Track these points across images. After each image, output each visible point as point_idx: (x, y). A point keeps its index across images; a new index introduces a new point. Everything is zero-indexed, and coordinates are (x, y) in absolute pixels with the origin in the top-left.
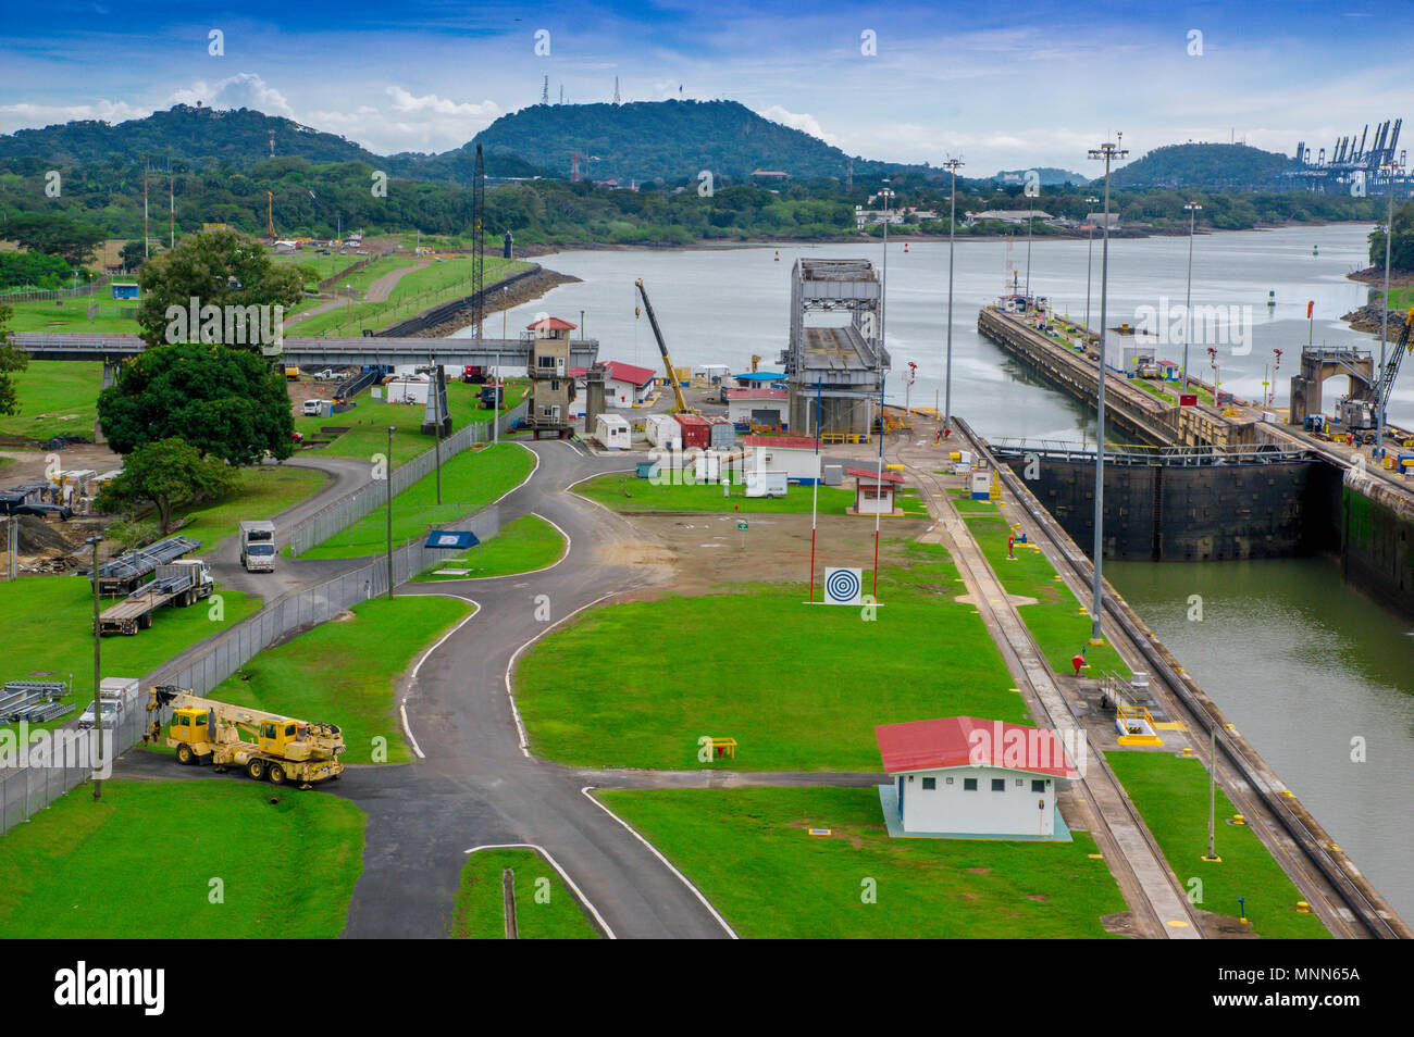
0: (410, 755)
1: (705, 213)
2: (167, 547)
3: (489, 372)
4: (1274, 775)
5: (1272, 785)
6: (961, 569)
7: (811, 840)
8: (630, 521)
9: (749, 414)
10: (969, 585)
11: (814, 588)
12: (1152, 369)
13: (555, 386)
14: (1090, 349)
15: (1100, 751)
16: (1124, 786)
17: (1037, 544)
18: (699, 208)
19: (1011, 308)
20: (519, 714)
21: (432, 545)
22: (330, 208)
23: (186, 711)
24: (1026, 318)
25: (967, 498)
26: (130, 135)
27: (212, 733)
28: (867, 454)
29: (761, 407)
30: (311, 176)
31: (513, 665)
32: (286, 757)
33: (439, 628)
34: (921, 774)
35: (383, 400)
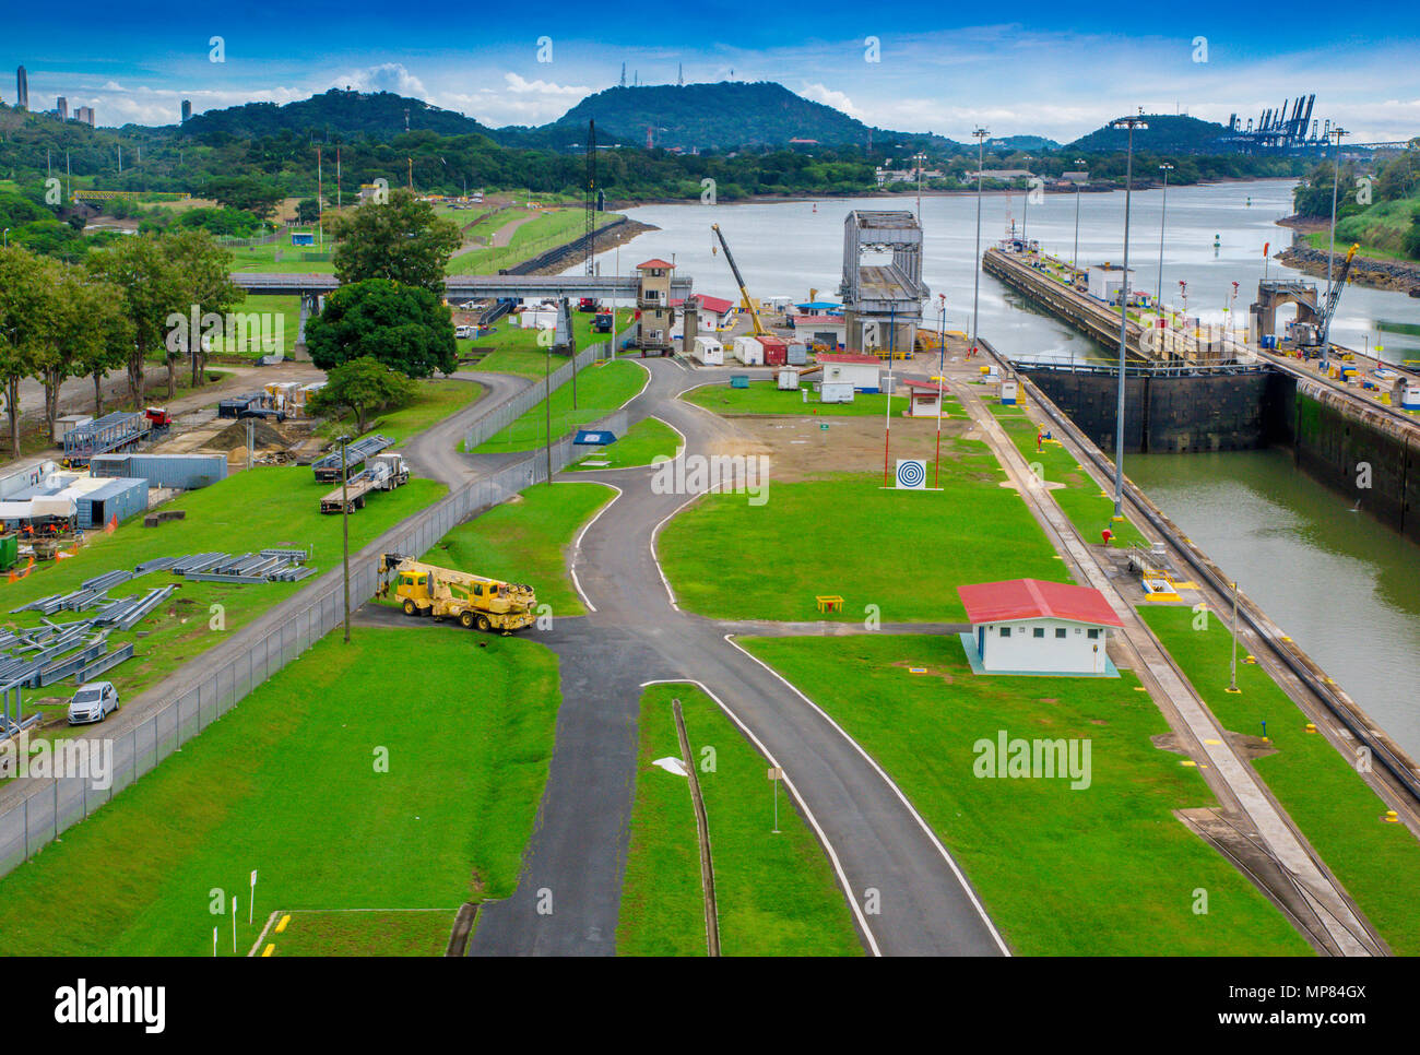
0: (585, 609)
1: (755, 173)
2: (369, 443)
3: (599, 303)
4: (1274, 624)
5: (1274, 632)
6: (1001, 460)
7: (914, 676)
8: (731, 423)
9: (812, 336)
10: (1009, 473)
11: (888, 476)
12: (1130, 298)
13: (658, 314)
14: (1077, 283)
15: (1132, 605)
16: (1156, 634)
17: (1059, 440)
18: (751, 170)
19: (1010, 250)
20: (666, 576)
21: (579, 442)
22: (457, 172)
23: (410, 573)
24: (1023, 257)
25: (998, 403)
26: (295, 114)
27: (431, 591)
28: (912, 369)
29: (821, 330)
30: (440, 146)
31: (656, 537)
32: (491, 610)
33: (592, 507)
34: (999, 624)
35: (518, 326)
